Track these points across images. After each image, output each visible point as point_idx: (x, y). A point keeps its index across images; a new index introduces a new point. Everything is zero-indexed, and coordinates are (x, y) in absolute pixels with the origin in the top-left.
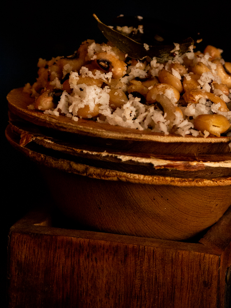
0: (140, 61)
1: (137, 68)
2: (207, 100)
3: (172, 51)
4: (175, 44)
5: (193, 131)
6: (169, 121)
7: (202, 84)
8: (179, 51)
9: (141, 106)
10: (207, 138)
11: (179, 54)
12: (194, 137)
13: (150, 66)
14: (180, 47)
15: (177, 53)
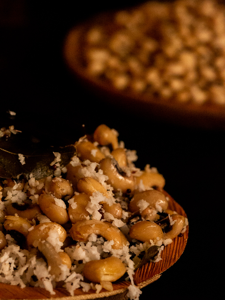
0: (16, 180)
1: (14, 190)
2: (99, 236)
3: (52, 164)
4: (55, 154)
5: (83, 284)
6: (54, 276)
7: (91, 212)
8: (60, 162)
9: (21, 255)
10: (100, 292)
11: (61, 166)
12: (85, 293)
13: (28, 185)
14: (61, 158)
15: (58, 165)
